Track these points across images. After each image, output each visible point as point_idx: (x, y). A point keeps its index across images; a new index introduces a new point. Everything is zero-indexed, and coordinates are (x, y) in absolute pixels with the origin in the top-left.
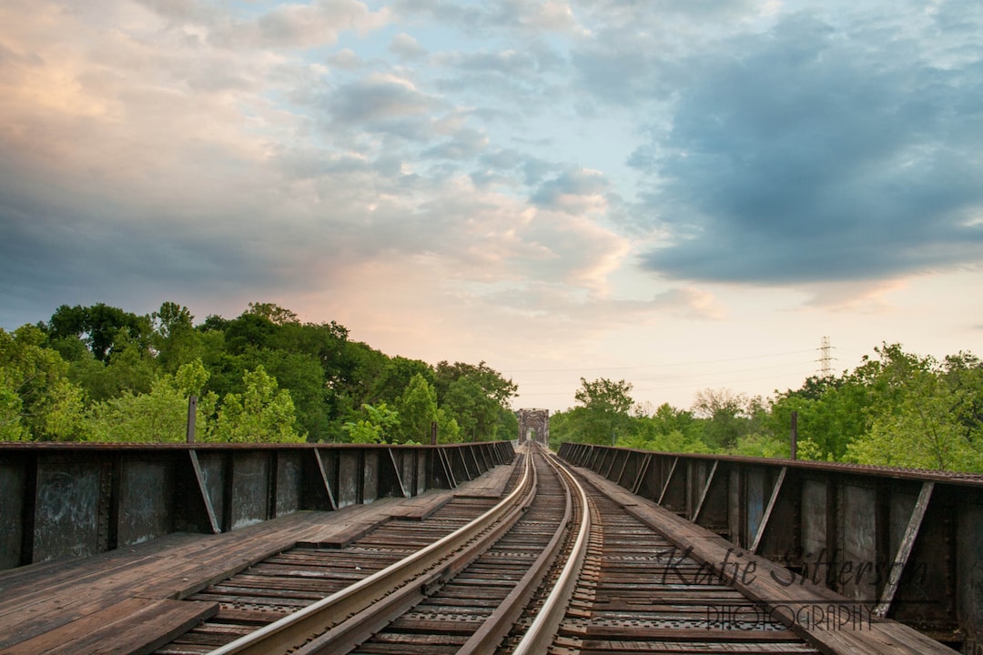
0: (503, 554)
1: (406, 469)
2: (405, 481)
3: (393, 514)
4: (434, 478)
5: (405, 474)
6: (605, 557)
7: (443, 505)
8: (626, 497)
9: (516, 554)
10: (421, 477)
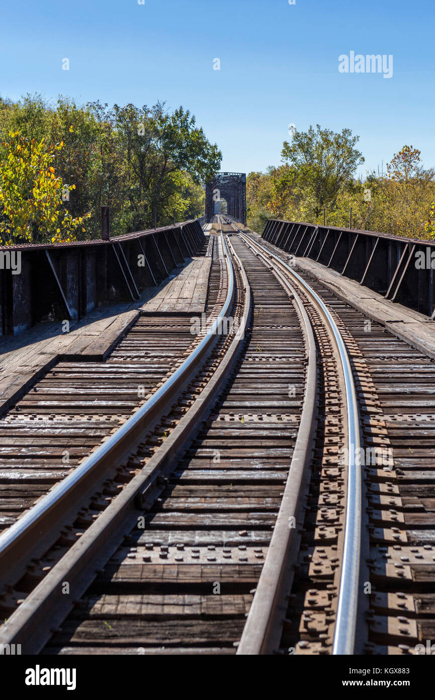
0: (236, 418)
1: (70, 277)
2: (69, 295)
3: (61, 353)
4: (109, 287)
5: (69, 285)
6: (387, 417)
7: (127, 331)
8: (383, 307)
9: (255, 418)
10: (90, 286)
